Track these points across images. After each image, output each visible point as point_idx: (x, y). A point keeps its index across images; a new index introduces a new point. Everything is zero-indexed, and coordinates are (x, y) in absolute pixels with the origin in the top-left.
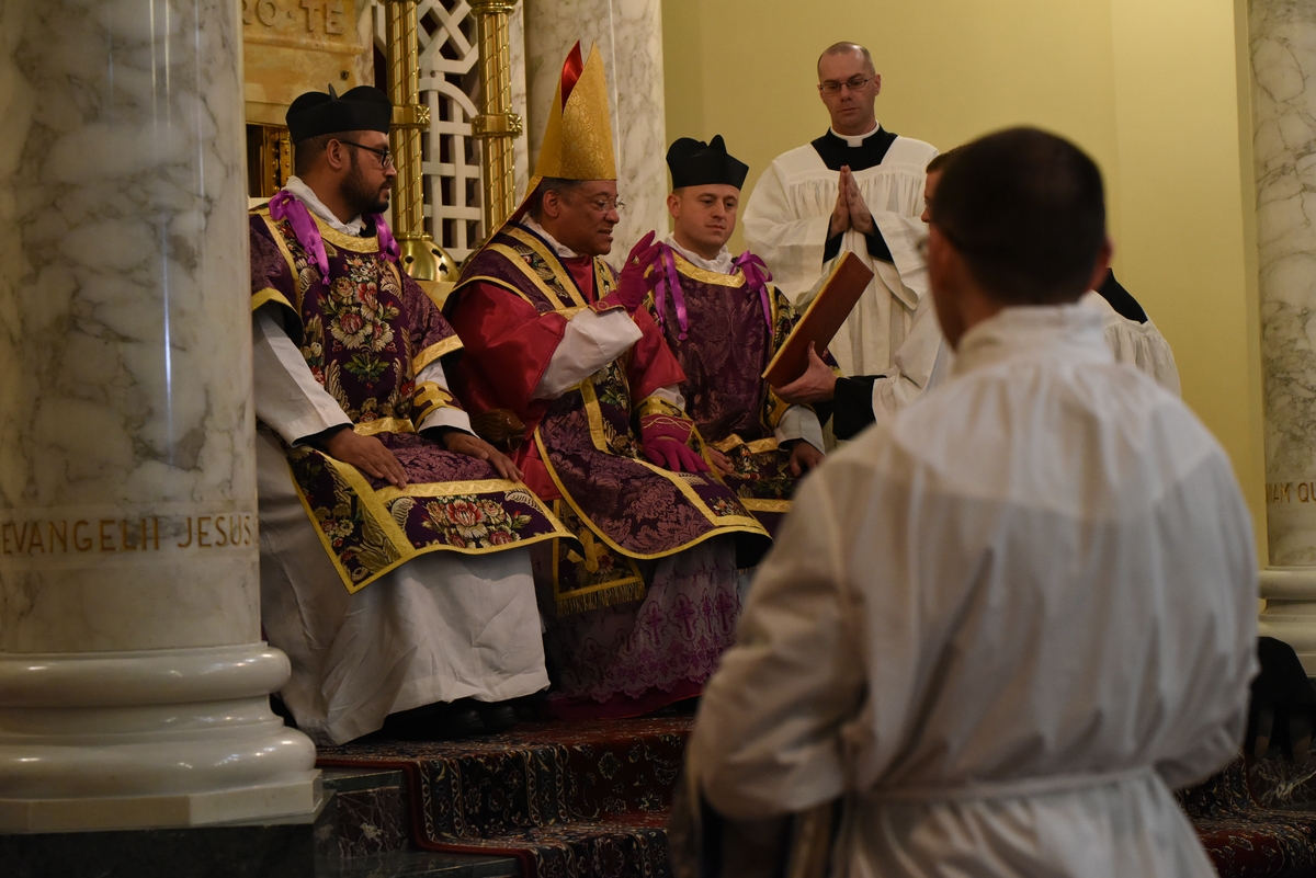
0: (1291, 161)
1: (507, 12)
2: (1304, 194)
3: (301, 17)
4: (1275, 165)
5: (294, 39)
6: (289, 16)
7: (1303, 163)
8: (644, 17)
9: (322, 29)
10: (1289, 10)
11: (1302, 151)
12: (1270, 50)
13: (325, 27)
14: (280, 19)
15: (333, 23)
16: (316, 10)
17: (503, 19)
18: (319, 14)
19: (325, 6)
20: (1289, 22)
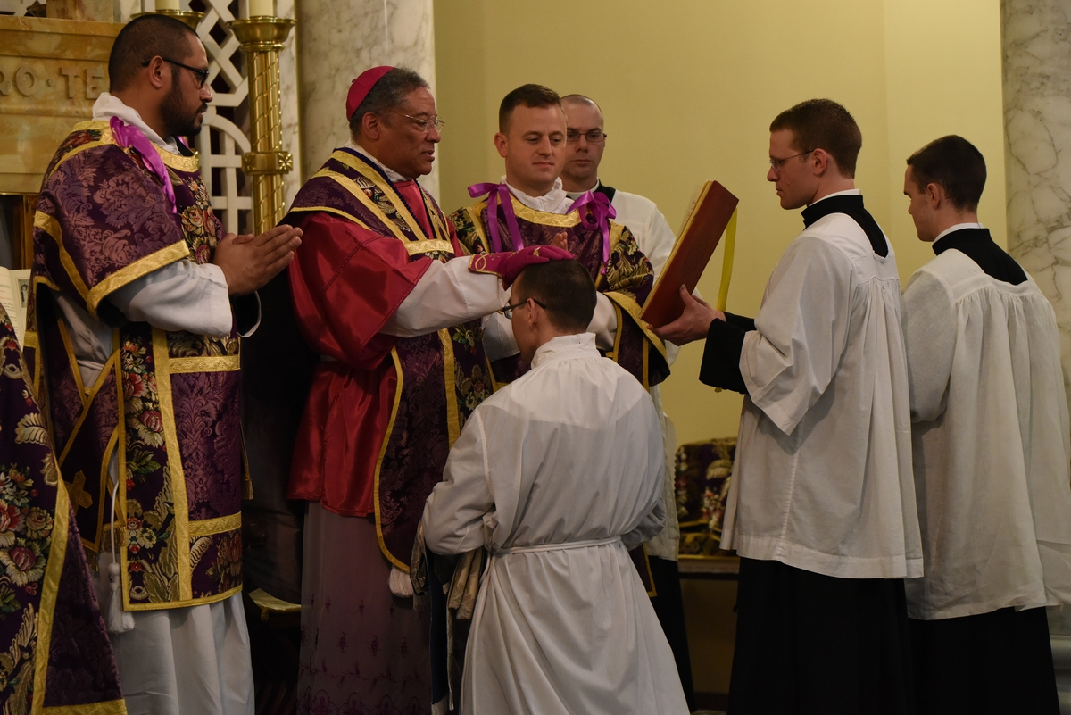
0: (1043, 234)
1: (278, 49)
2: (1056, 267)
3: (60, 84)
4: (1028, 235)
5: (53, 107)
6: (48, 84)
7: (1055, 237)
8: (416, 44)
9: (82, 95)
10: (1043, 84)
11: (1055, 224)
12: (1024, 121)
13: (85, 93)
14: (39, 88)
15: (94, 89)
16: (76, 77)
17: (272, 56)
18: (80, 80)
19: (85, 72)
20: (1042, 95)
